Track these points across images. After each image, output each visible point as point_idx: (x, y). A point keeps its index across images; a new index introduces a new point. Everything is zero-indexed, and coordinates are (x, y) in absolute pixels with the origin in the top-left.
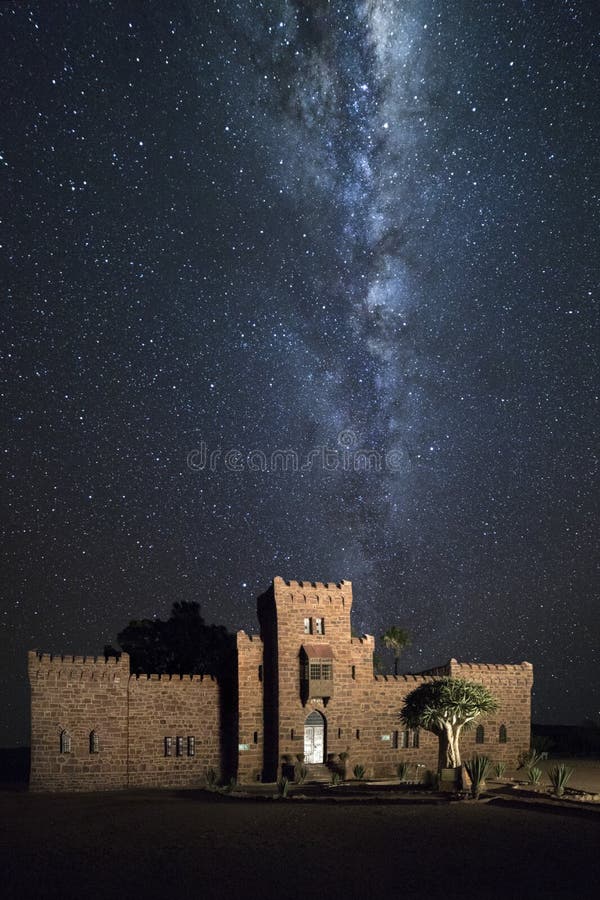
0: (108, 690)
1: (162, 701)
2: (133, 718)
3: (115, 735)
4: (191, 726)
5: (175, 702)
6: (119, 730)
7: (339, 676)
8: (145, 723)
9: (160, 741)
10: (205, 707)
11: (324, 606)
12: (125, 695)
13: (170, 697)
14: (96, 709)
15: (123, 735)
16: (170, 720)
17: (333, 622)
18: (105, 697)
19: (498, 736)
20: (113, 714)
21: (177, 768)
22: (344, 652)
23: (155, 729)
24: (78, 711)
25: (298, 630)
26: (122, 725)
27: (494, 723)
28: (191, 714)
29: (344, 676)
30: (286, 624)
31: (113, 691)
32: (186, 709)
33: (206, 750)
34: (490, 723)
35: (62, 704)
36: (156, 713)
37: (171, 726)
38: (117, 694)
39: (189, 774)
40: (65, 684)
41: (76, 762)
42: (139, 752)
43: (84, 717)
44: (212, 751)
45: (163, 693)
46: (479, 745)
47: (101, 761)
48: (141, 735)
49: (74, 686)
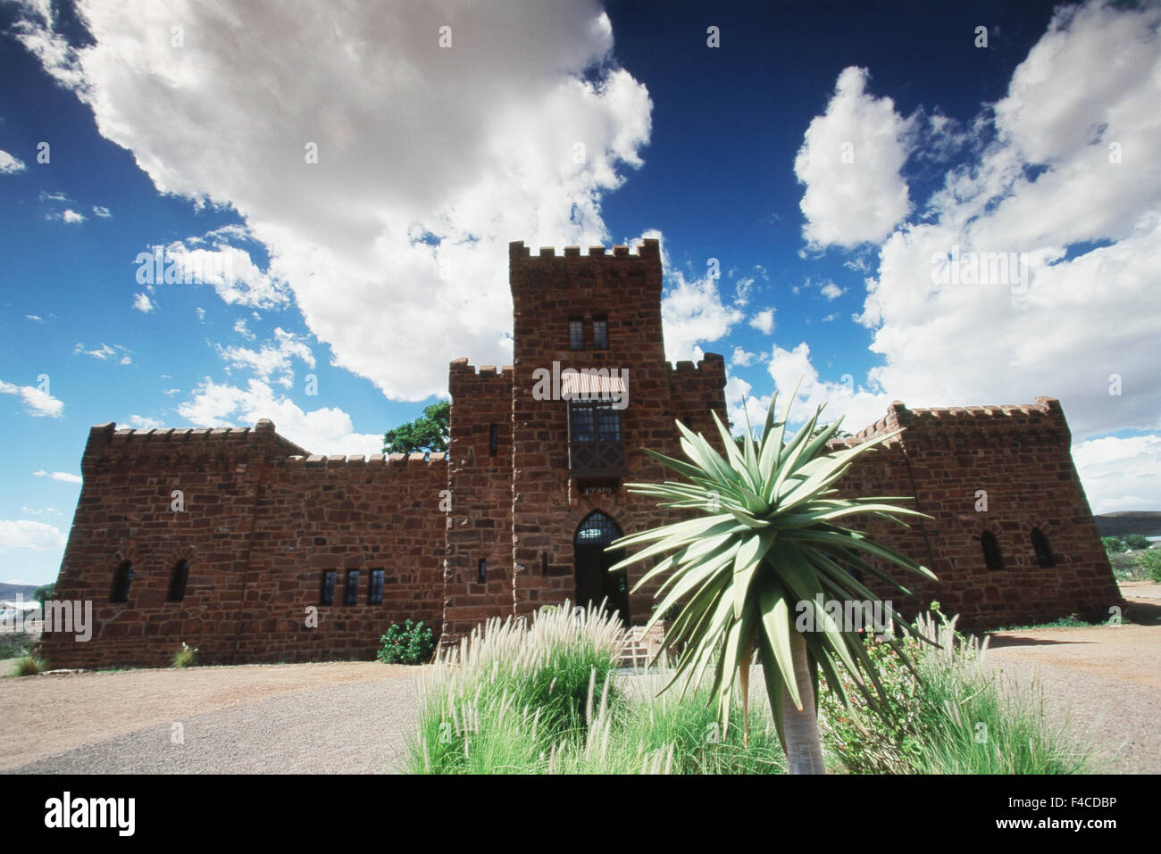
0: (221, 487)
1: (323, 502)
2: (261, 536)
3: (224, 567)
4: (376, 549)
5: (349, 505)
6: (233, 557)
7: (646, 435)
8: (284, 543)
9: (312, 577)
10: (408, 513)
11: (606, 291)
12: (250, 494)
13: (340, 496)
14: (191, 521)
15: (237, 567)
16: (334, 538)
17: (626, 323)
18: (214, 499)
19: (1032, 552)
20: (222, 530)
21: (341, 626)
22: (653, 384)
23: (304, 556)
24: (159, 525)
25: (556, 342)
26: (236, 548)
27: (1015, 526)
28: (377, 527)
29: (655, 434)
30: (531, 332)
31: (229, 487)
32: (368, 518)
33: (404, 595)
34: (1007, 526)
35: (131, 516)
36: (308, 526)
37: (335, 550)
38: (236, 493)
39: (366, 639)
40: (143, 480)
41: (136, 615)
42: (265, 597)
43: (167, 536)
44: (418, 596)
45: (327, 488)
46: (998, 574)
47: (184, 615)
48: (274, 566)
49: (159, 482)
